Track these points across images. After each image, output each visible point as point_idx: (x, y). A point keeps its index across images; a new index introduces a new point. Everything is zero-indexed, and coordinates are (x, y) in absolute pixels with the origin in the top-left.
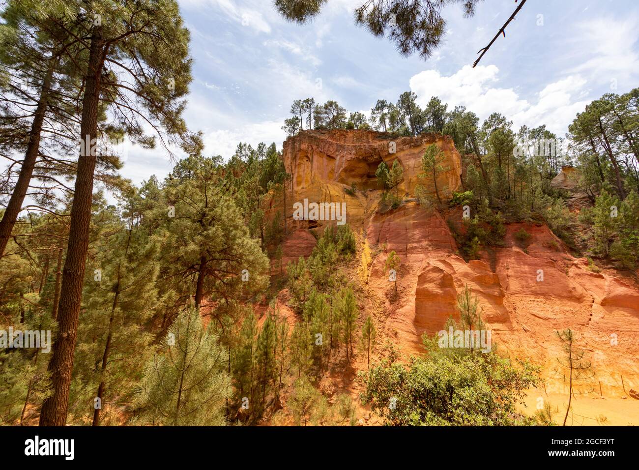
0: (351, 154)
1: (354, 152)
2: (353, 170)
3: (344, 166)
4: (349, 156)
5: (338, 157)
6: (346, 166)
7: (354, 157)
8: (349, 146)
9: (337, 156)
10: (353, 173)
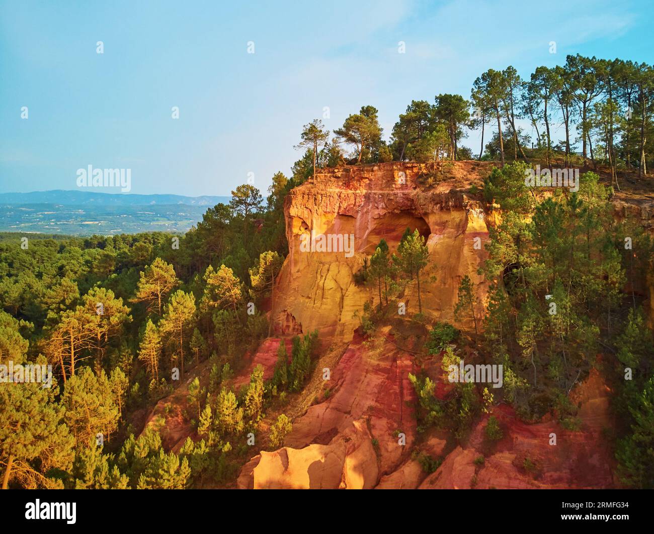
0: (377, 208)
1: (381, 205)
2: (394, 230)
3: (371, 227)
4: (376, 212)
5: (359, 215)
6: (374, 227)
7: (382, 212)
8: (375, 194)
9: (357, 212)
10: (395, 234)
